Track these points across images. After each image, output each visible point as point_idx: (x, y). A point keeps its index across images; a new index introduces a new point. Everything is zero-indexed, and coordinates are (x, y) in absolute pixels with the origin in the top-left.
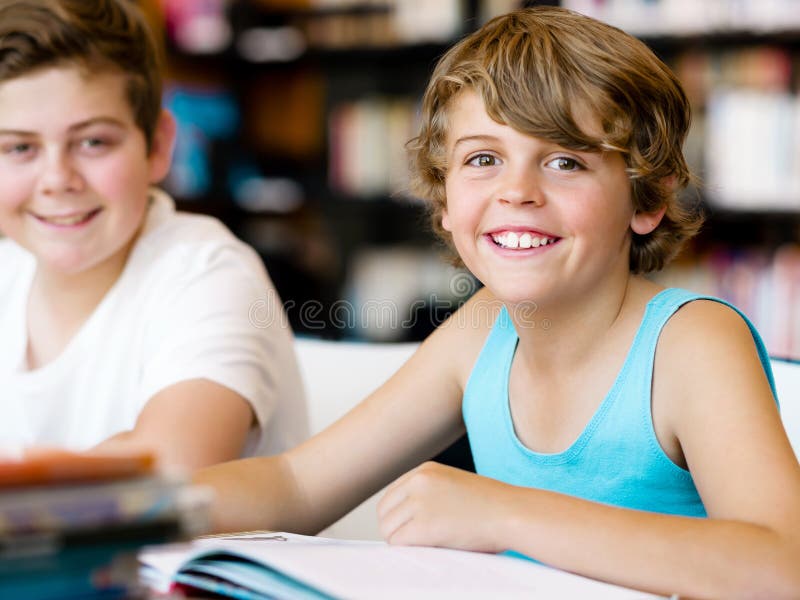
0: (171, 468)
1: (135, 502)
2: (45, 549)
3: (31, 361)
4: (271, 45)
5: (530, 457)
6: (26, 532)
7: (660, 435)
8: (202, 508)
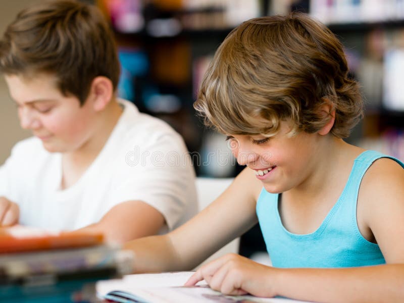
0: (113, 241)
1: (94, 258)
2: (49, 282)
3: (63, 185)
4: (164, 28)
5: (292, 237)
6: (39, 274)
7: (361, 228)
8: (127, 261)
